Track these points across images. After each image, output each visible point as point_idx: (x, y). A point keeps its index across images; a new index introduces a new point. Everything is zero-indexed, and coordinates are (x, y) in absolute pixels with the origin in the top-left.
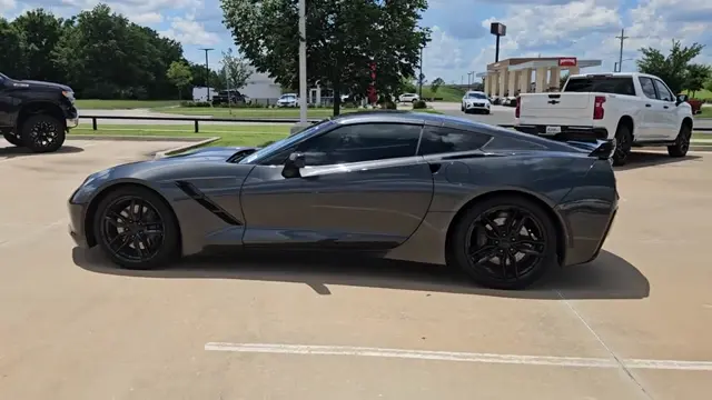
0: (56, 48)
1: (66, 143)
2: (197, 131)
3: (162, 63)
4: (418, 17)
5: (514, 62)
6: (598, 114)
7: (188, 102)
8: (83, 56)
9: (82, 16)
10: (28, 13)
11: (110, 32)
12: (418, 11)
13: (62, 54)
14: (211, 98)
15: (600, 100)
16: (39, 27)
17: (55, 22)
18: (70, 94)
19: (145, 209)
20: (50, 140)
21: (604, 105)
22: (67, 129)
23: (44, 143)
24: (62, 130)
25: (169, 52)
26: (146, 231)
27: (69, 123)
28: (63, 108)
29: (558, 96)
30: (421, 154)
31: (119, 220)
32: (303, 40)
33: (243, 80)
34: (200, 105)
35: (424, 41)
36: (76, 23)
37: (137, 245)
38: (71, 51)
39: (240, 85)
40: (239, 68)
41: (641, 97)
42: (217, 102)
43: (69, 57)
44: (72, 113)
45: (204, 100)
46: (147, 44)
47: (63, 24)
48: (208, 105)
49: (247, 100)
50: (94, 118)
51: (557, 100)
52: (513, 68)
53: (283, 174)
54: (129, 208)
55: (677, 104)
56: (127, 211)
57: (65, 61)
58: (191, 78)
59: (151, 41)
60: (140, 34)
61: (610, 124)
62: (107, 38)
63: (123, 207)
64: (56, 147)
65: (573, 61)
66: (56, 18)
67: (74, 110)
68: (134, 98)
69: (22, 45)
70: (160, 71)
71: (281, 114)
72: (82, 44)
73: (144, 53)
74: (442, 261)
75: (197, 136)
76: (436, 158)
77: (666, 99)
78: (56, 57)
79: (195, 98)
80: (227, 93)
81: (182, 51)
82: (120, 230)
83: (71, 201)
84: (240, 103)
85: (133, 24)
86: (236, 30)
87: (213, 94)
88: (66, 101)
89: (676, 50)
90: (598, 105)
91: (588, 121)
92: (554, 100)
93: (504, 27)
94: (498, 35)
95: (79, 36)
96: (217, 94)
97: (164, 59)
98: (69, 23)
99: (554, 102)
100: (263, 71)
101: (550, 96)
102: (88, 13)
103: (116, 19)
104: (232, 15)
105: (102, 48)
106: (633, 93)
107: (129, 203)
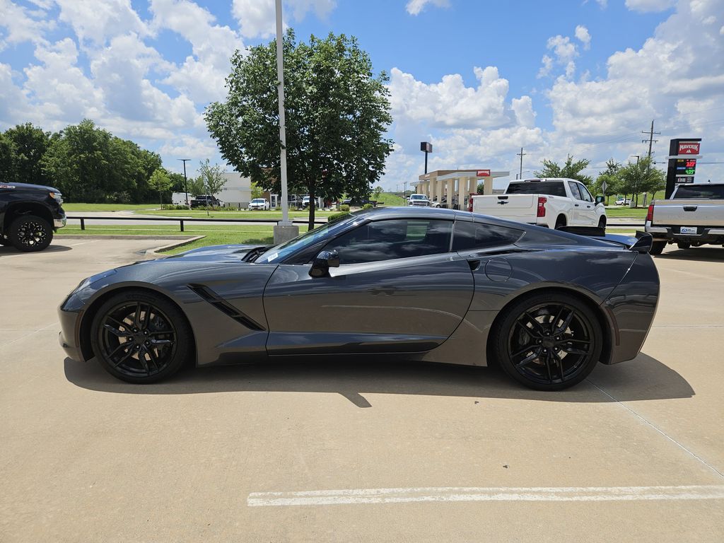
0: (44, 157)
1: (54, 242)
2: (182, 230)
3: (143, 171)
4: (384, 130)
5: (440, 173)
6: (541, 212)
7: (168, 205)
8: (70, 165)
9: (69, 129)
10: (18, 127)
11: (95, 144)
12: (384, 125)
13: (49, 163)
14: (189, 202)
15: (542, 200)
16: (28, 139)
17: (43, 135)
18: (57, 196)
19: (152, 316)
20: (38, 240)
21: (546, 205)
22: (55, 229)
23: (32, 242)
24: (50, 230)
25: (149, 162)
26: (154, 341)
27: (57, 223)
28: (51, 209)
29: (506, 198)
30: (455, 250)
31: (121, 329)
32: (283, 148)
33: (219, 186)
34: (179, 208)
35: (388, 151)
36: (64, 135)
37: (142, 356)
38: (58, 160)
39: (215, 191)
40: (214, 177)
41: (570, 199)
42: (195, 205)
43: (57, 166)
44: (60, 214)
45: (182, 204)
46: (130, 155)
47: (50, 137)
48: (187, 208)
49: (222, 204)
50: (82, 219)
51: (505, 201)
52: (439, 178)
53: (310, 274)
54: (134, 314)
55: (596, 204)
56: (131, 319)
57: (53, 169)
58: (171, 185)
59: (133, 153)
60: (123, 147)
61: (550, 221)
62: (92, 150)
63: (126, 313)
64: (44, 246)
65: (488, 172)
66: (44, 131)
67: (62, 212)
68: (118, 202)
69: (13, 155)
70: (141, 179)
71: (254, 215)
72: (70, 155)
73: (128, 163)
74: (484, 363)
75: (183, 234)
76: (473, 254)
77: (587, 200)
78: (44, 166)
79: (174, 202)
80: (204, 198)
81: (160, 162)
82: (122, 340)
83: (62, 307)
84: (215, 206)
85: (116, 138)
86: (221, 140)
87: (191, 198)
88: (54, 203)
89: (569, 164)
90: (541, 204)
91: (533, 218)
92: (503, 200)
93: (431, 146)
94: (427, 152)
95: (66, 148)
96: (194, 199)
97: (145, 169)
98: (57, 136)
99: (502, 203)
100: (246, 176)
101: (500, 198)
102: (74, 128)
103: (100, 133)
104: (216, 125)
105: (88, 159)
106: (565, 195)
107: (133, 309)
